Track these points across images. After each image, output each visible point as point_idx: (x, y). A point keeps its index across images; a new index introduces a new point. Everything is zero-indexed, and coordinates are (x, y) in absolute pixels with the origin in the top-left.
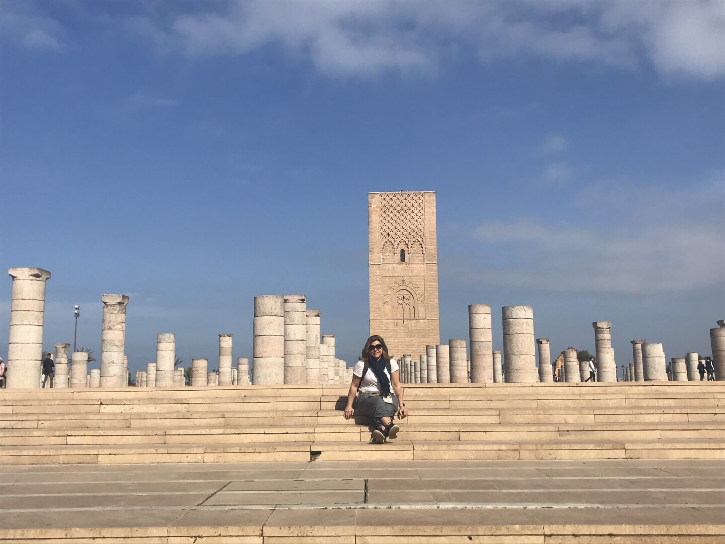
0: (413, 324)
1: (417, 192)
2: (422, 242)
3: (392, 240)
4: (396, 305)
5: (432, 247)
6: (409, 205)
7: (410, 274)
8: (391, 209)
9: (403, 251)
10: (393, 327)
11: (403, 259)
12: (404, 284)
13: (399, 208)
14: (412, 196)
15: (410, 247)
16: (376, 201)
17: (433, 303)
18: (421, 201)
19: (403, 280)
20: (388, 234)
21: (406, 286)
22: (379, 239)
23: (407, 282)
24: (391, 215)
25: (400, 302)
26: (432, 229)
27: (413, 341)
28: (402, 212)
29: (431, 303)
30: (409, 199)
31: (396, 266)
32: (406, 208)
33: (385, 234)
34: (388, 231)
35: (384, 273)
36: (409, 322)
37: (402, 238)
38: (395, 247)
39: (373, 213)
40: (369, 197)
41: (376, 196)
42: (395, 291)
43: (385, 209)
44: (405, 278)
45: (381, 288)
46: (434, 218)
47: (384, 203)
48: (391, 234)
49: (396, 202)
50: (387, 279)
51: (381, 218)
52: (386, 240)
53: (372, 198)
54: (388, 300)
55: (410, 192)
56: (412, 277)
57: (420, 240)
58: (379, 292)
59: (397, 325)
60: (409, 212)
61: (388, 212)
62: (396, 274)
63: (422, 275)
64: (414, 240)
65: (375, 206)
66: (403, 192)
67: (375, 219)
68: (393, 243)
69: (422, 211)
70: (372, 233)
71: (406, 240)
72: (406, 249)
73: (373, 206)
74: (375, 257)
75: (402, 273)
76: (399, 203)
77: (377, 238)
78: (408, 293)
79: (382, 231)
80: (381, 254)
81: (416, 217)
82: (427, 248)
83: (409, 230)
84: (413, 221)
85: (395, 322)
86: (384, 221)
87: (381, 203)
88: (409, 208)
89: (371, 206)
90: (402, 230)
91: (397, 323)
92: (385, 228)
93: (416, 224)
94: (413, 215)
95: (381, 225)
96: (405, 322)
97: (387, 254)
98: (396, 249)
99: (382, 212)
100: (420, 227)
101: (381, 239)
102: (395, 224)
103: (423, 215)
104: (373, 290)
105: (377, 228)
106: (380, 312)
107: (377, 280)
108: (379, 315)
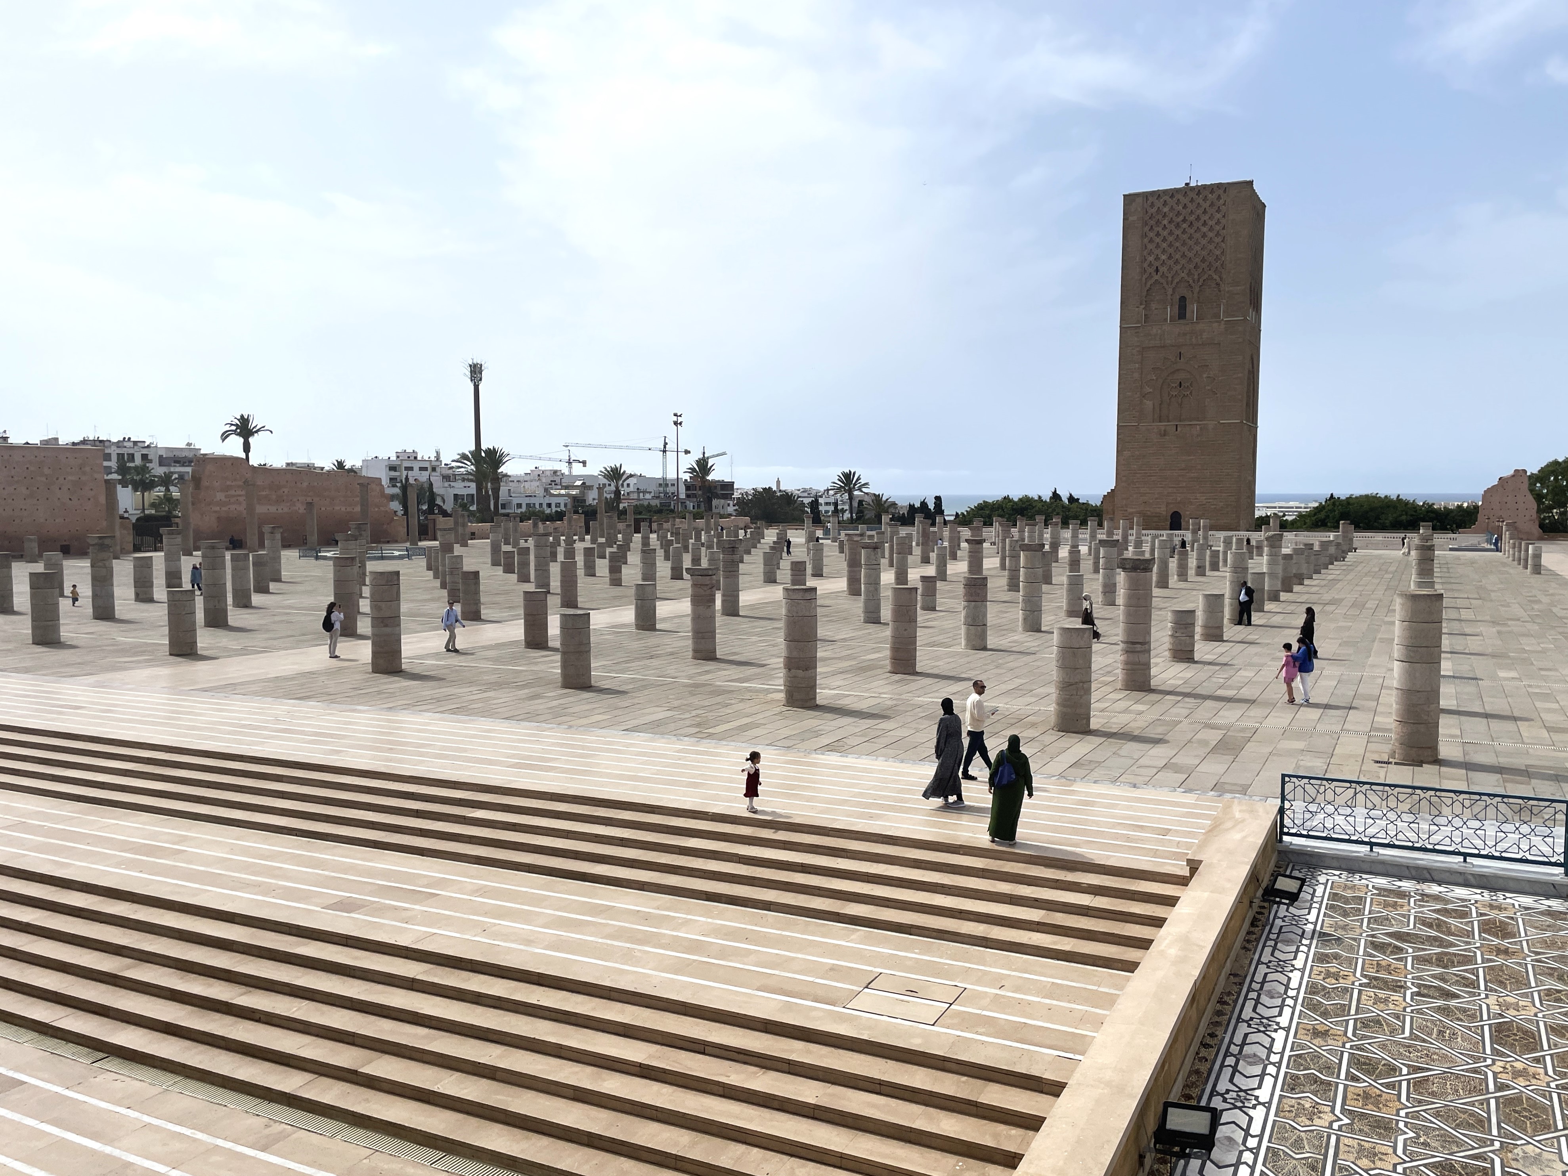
0: (1195, 432)
2: (1219, 279)
3: (1163, 281)
4: (1166, 399)
5: (1239, 288)
6: (1199, 212)
7: (1194, 341)
8: (1165, 222)
9: (1183, 299)
10: (1159, 437)
11: (1182, 315)
12: (1182, 360)
13: (1181, 218)
14: (1206, 192)
15: (1196, 291)
17: (1234, 393)
18: (1222, 201)
19: (1180, 353)
20: (1157, 271)
21: (1186, 363)
22: (1141, 280)
23: (1188, 356)
24: (1165, 233)
25: (1174, 392)
26: (1240, 253)
27: (1193, 462)
28: (1185, 226)
29: (1229, 393)
30: (1200, 200)
31: (1167, 328)
32: (1193, 218)
33: (1152, 270)
34: (1157, 264)
35: (1147, 342)
36: (1188, 428)
37: (1183, 275)
38: (1169, 293)
39: (1131, 232)
41: (1137, 199)
42: (1165, 374)
44: (1184, 350)
45: (1139, 368)
46: (1245, 232)
47: (1154, 210)
48: (1162, 269)
49: (1175, 206)
50: (1151, 354)
51: (1146, 240)
52: (1153, 280)
53: (1130, 204)
54: (1151, 390)
56: (1196, 347)
57: (1215, 277)
58: (1136, 375)
59: (1165, 435)
60: (1197, 224)
61: (1158, 229)
62: (1169, 342)
63: (1216, 342)
64: (1205, 277)
67: (1134, 242)
68: (1165, 285)
69: (1223, 221)
70: (1128, 269)
71: (1190, 279)
72: (1188, 295)
73: (1131, 219)
74: (1131, 313)
75: (1180, 341)
76: (1180, 208)
77: (1137, 278)
78: (1188, 376)
79: (1146, 265)
80: (1142, 306)
81: (1211, 235)
82: (1228, 292)
83: (1197, 260)
84: (1204, 242)
85: (1163, 428)
86: (1151, 246)
87: (1147, 212)
88: (1198, 219)
89: (1128, 219)
90: (1183, 261)
91: (1165, 431)
92: (1151, 258)
93: (1212, 247)
94: (1204, 229)
95: (1145, 253)
96: (1179, 429)
97: (1154, 306)
98: (1169, 297)
99: (1147, 229)
100: (1218, 252)
101: (1144, 279)
102: (1171, 250)
103: (1224, 228)
104: (1125, 372)
105: (1137, 258)
106: (1136, 412)
107: (1133, 354)
108: (1134, 417)
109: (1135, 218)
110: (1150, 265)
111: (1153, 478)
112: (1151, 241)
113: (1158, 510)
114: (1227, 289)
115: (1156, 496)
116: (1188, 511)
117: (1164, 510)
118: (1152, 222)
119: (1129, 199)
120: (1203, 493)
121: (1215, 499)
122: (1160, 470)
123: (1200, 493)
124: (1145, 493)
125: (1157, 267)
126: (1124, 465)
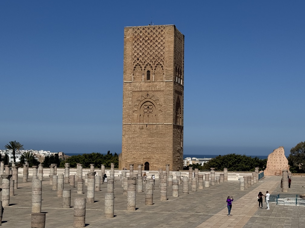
0: (154, 128)
1: (160, 26)
2: (162, 64)
3: (141, 63)
4: (142, 113)
5: (170, 68)
6: (154, 36)
7: (153, 89)
8: (141, 39)
9: (148, 72)
10: (139, 129)
11: (148, 78)
12: (149, 97)
13: (147, 38)
14: (157, 28)
15: (154, 69)
16: (129, 33)
17: (170, 112)
18: (163, 33)
19: (148, 94)
21: (150, 98)
23: (151, 95)
24: (141, 44)
25: (146, 111)
26: (171, 54)
27: (153, 140)
28: (149, 41)
29: (167, 112)
30: (154, 31)
31: (142, 83)
32: (152, 38)
33: (136, 59)
34: (138, 56)
35: (134, 89)
36: (151, 126)
37: (149, 62)
38: (143, 69)
39: (128, 43)
40: (125, 30)
41: (130, 30)
42: (142, 103)
43: (136, 39)
44: (149, 93)
45: (131, 100)
46: (173, 46)
47: (136, 34)
48: (140, 59)
49: (145, 33)
50: (136, 94)
51: (133, 47)
52: (136, 64)
53: (127, 31)
54: (136, 109)
55: (156, 26)
56: (154, 92)
57: (161, 63)
58: (130, 103)
59: (142, 129)
60: (154, 41)
61: (138, 42)
62: (143, 89)
63: (162, 90)
64: (157, 63)
65: (129, 37)
66: (150, 26)
67: (129, 48)
68: (141, 65)
69: (164, 41)
70: (127, 58)
71: (151, 63)
72: (151, 70)
73: (127, 37)
74: (128, 76)
75: (148, 89)
76: (147, 34)
77: (130, 62)
78: (152, 104)
79: (133, 57)
80: (132, 74)
81: (159, 46)
82: (166, 70)
83: (154, 56)
84: (157, 48)
85: (141, 126)
86: (136, 49)
87: (134, 35)
88: (154, 39)
90: (149, 56)
91: (142, 127)
92: (136, 54)
93: (159, 51)
94: (157, 43)
95: (133, 52)
96: (148, 126)
97: (137, 74)
98: (143, 71)
99: (134, 42)
100: (162, 53)
101: (133, 63)
102: (143, 51)
103: (164, 44)
104: (126, 101)
105: (130, 54)
106: (130, 118)
107: (129, 94)
108: (129, 121)
110: (135, 57)
111: (138, 147)
112: (136, 47)
113: (140, 161)
114: (166, 69)
115: (139, 155)
116: (151, 162)
117: (143, 162)
120: (158, 154)
121: (162, 157)
122: (140, 143)
123: (156, 154)
124: (134, 154)
125: (138, 58)
126: (125, 141)
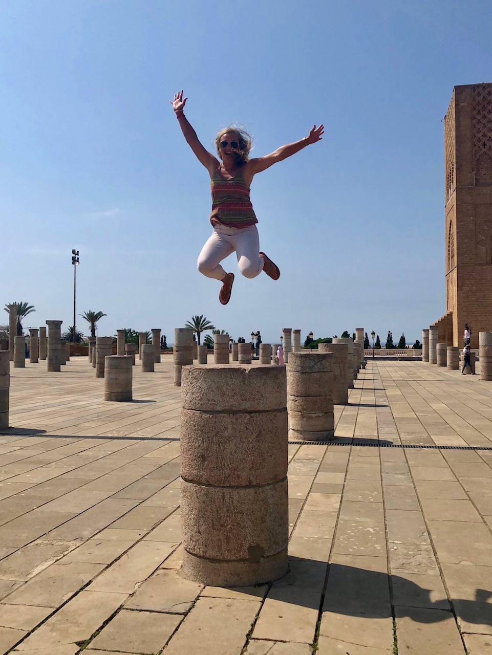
3: (490, 152)
8: (490, 107)
16: (466, 97)
20: (484, 145)
22: (471, 152)
33: (480, 144)
34: (484, 139)
35: (479, 200)
39: (462, 114)
41: (466, 90)
45: (473, 221)
47: (480, 98)
48: (489, 144)
50: (483, 209)
51: (475, 121)
52: (482, 152)
53: (461, 93)
54: (484, 238)
58: (471, 226)
61: (484, 113)
67: (465, 123)
73: (462, 104)
74: (465, 177)
77: (468, 150)
79: (475, 140)
80: (474, 172)
86: (478, 126)
87: (474, 100)
89: (459, 105)
92: (480, 135)
95: (474, 131)
97: (483, 172)
99: (475, 112)
101: (474, 151)
104: (462, 223)
105: (468, 135)
106: (473, 255)
107: (469, 210)
108: (471, 259)
109: (465, 104)
110: (479, 140)
112: (479, 122)
118: (480, 108)
119: (459, 90)
124: (482, 321)
125: (484, 142)
126: (463, 297)
